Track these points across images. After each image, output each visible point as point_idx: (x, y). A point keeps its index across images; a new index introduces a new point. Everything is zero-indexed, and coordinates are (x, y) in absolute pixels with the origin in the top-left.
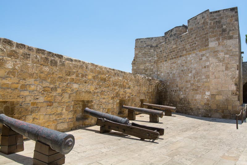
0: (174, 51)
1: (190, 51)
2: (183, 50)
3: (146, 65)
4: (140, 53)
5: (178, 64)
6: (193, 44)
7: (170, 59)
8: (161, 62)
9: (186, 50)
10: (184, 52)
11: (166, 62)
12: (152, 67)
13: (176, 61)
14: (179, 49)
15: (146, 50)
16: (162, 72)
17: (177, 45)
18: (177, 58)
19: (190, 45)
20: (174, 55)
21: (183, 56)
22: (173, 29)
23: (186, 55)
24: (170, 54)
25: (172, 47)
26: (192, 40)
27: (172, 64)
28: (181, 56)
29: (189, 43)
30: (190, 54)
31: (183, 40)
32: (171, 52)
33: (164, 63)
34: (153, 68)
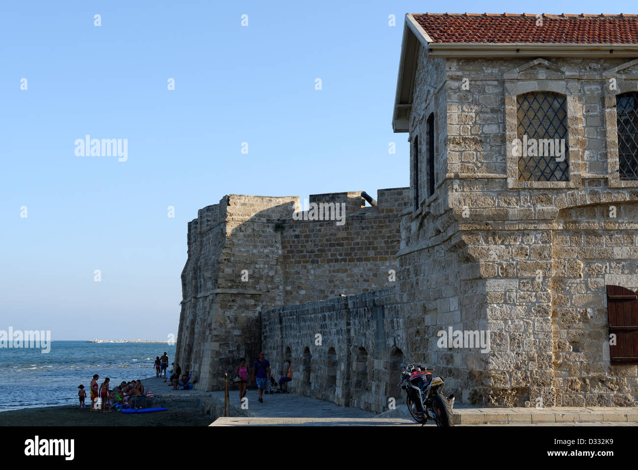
0: (341, 245)
1: (387, 253)
2: (368, 249)
3: (257, 266)
4: (242, 234)
5: (351, 276)
6: (392, 242)
7: (329, 261)
8: (299, 262)
9: (375, 249)
10: (371, 253)
11: (315, 265)
12: (271, 273)
13: (348, 268)
14: (358, 244)
15: (255, 228)
16: (300, 288)
17: (348, 234)
18: (350, 261)
19: (386, 242)
20: (341, 255)
21: (368, 260)
22: (338, 194)
23: (375, 259)
24: (330, 250)
25: (335, 235)
26: (390, 232)
27: (334, 271)
28: (360, 260)
29: (383, 237)
30: (386, 259)
31: (367, 228)
32: (331, 245)
33: (310, 267)
34: (274, 274)
